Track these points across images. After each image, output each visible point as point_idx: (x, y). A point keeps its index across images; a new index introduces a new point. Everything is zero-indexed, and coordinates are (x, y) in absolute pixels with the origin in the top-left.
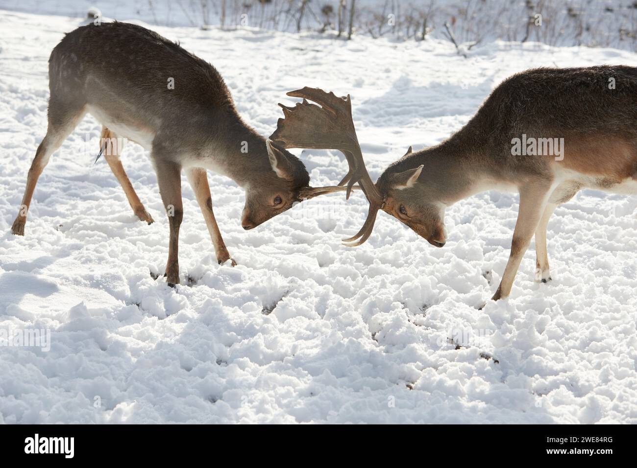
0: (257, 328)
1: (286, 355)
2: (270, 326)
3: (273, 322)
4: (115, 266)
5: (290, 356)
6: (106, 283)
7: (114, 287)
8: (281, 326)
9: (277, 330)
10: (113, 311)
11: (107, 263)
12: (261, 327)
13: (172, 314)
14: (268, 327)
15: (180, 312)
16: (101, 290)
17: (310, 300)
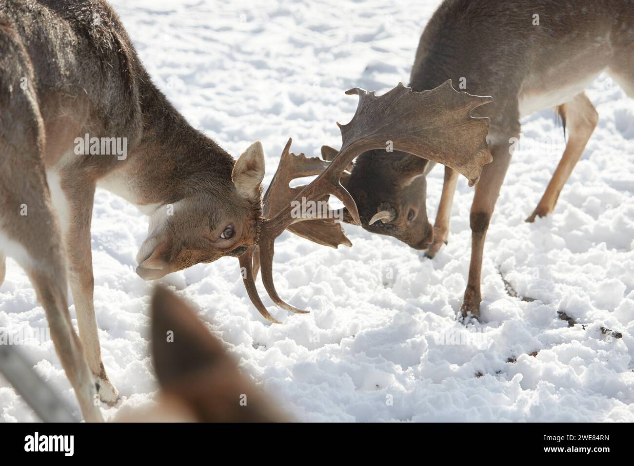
0: (306, 300)
1: (343, 335)
2: (322, 298)
3: (326, 293)
4: (119, 221)
5: (348, 337)
6: (106, 243)
7: (118, 248)
8: (337, 298)
9: (331, 303)
10: (117, 279)
11: (108, 216)
12: (310, 300)
13: (194, 283)
14: (319, 300)
15: (204, 281)
16: (101, 252)
17: (374, 263)
